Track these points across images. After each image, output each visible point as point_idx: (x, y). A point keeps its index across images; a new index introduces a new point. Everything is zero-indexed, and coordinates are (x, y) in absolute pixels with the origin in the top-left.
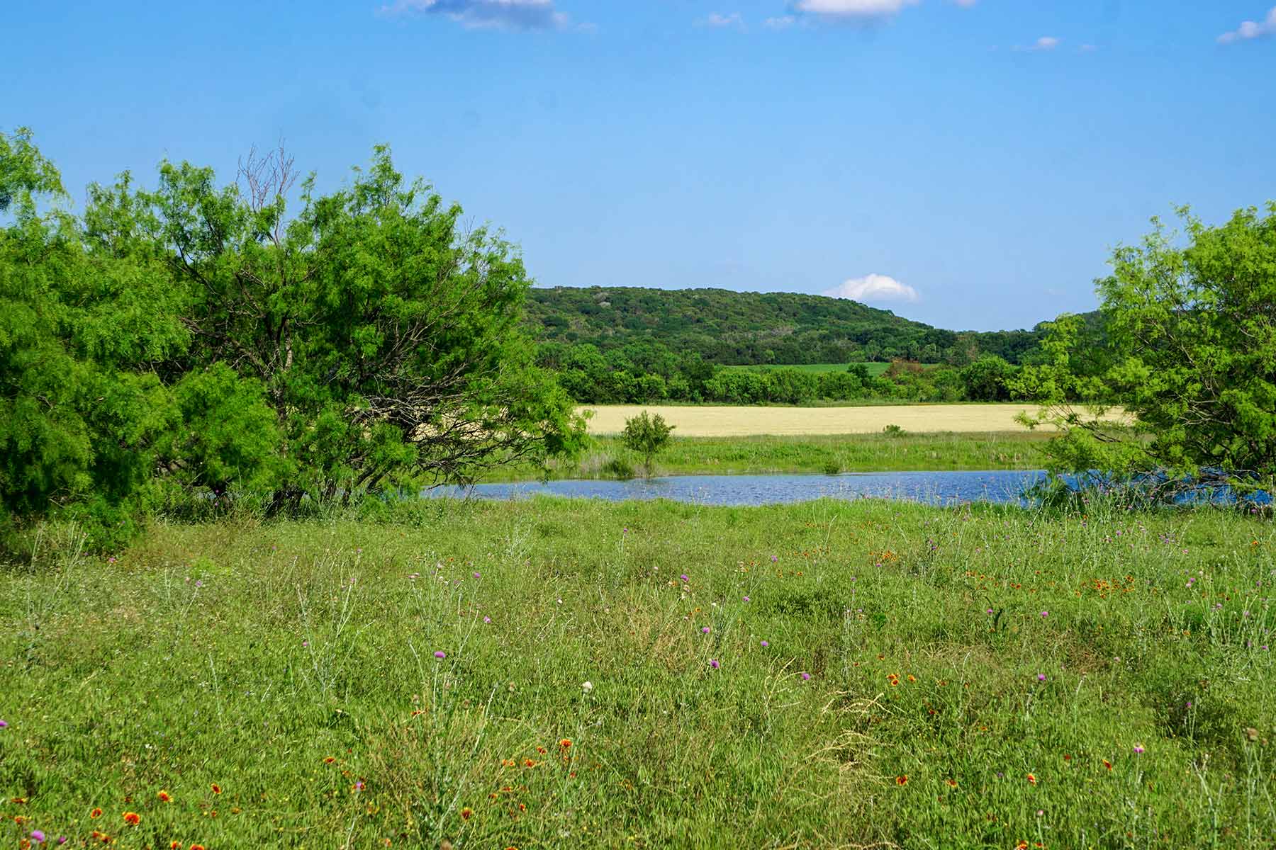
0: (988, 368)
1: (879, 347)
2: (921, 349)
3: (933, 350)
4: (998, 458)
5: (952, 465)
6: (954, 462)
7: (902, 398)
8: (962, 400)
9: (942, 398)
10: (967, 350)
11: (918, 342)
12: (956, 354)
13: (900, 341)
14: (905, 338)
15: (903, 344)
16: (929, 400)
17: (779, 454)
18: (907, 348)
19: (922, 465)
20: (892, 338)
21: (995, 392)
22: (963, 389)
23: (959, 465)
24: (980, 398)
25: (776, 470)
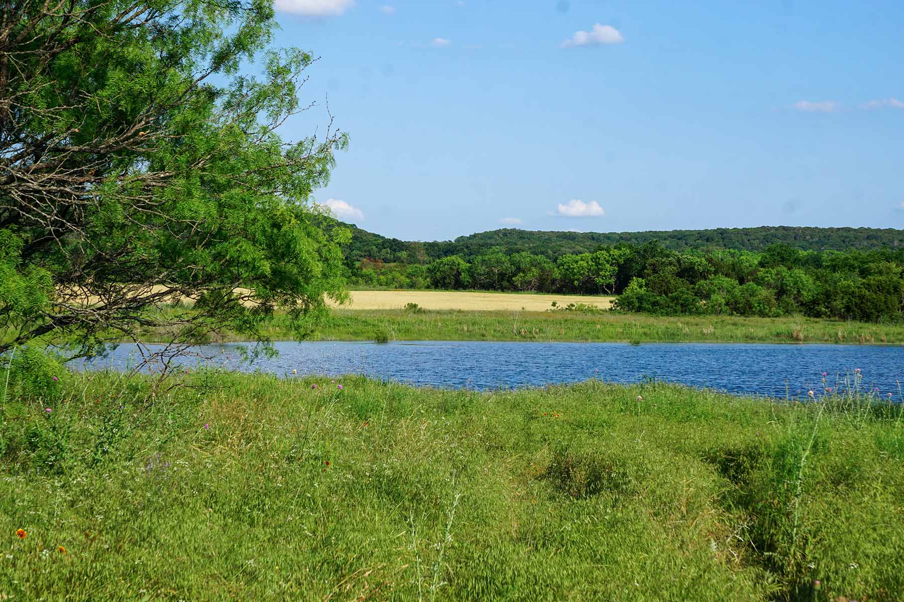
0: (448, 265)
1: (348, 250)
2: (379, 252)
3: (387, 253)
4: (520, 333)
5: (482, 337)
6: (483, 335)
7: (382, 285)
8: (428, 288)
9: (412, 286)
10: (417, 253)
11: (377, 247)
12: (409, 255)
13: (364, 246)
14: (368, 244)
15: (366, 248)
16: (401, 287)
17: (332, 325)
18: (369, 251)
19: (456, 337)
20: (358, 243)
21: (453, 283)
22: (428, 279)
23: (488, 338)
24: (442, 286)
25: (333, 338)
